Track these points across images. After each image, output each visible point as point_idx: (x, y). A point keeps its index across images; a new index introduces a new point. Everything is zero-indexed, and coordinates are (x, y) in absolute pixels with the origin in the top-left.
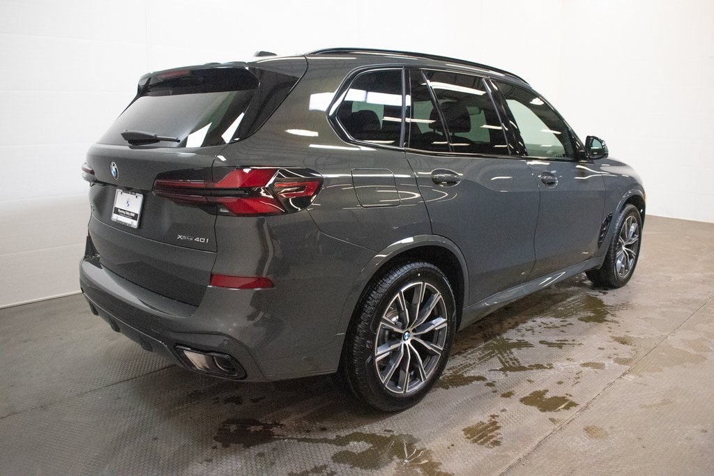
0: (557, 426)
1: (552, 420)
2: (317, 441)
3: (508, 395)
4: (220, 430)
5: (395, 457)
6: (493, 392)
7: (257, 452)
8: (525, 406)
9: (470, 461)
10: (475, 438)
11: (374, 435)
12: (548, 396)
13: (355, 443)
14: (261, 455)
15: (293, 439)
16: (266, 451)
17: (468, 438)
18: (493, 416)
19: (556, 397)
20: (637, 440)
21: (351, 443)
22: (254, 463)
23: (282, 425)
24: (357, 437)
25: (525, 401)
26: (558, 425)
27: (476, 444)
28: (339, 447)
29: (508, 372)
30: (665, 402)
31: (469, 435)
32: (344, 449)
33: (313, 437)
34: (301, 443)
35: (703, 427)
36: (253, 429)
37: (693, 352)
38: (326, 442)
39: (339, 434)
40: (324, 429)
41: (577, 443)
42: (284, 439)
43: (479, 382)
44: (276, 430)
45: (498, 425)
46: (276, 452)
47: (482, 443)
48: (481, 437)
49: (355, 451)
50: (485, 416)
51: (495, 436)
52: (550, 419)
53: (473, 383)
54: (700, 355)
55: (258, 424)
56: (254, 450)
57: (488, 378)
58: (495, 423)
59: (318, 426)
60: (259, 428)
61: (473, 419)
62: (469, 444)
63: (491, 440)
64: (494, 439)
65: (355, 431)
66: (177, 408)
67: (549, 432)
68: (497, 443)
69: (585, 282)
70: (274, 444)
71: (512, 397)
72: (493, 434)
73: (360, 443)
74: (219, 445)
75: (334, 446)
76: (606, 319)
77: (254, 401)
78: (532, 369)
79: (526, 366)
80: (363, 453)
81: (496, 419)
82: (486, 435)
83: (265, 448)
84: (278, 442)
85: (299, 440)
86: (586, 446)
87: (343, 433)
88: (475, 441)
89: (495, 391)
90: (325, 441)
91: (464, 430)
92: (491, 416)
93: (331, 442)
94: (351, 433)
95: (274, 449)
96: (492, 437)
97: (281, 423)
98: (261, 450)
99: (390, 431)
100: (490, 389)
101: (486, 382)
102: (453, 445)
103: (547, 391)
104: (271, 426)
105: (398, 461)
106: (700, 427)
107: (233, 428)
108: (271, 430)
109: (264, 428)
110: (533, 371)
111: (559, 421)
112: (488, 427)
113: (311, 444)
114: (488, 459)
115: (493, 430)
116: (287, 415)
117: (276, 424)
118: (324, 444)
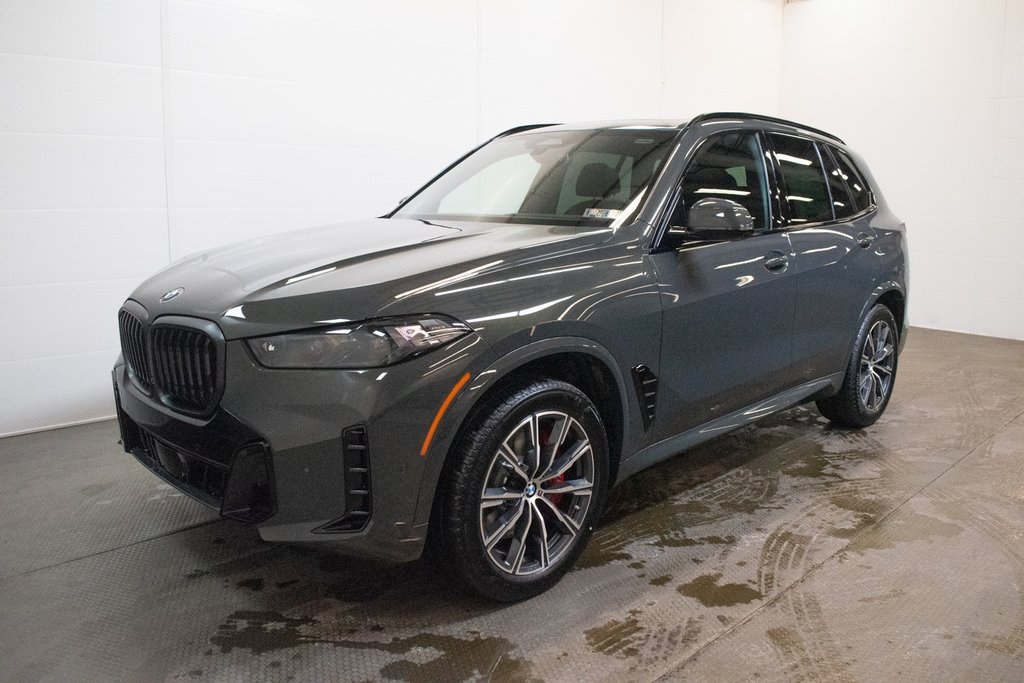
0: (727, 629)
1: (722, 619)
2: (362, 645)
3: (661, 581)
4: (222, 627)
5: (476, 672)
6: (639, 576)
7: (270, 661)
8: (684, 598)
9: (587, 678)
10: (602, 643)
11: (449, 639)
12: (721, 582)
13: (420, 649)
14: (275, 665)
15: (328, 642)
16: (283, 660)
17: (591, 644)
18: (633, 612)
19: (732, 585)
20: (845, 650)
21: (414, 650)
22: (262, 676)
23: (314, 622)
24: (425, 641)
25: (685, 590)
26: (730, 626)
27: (601, 653)
28: (395, 656)
29: (666, 548)
30: (897, 593)
31: (592, 640)
32: (402, 657)
33: (357, 640)
34: (338, 648)
35: (947, 631)
36: (270, 626)
37: (945, 519)
38: (376, 647)
39: (397, 635)
40: (377, 628)
41: (754, 653)
42: (314, 642)
43: (620, 562)
44: (304, 629)
45: (639, 625)
46: (297, 662)
47: (610, 652)
48: (609, 644)
49: (416, 661)
50: (622, 611)
51: (631, 642)
52: (718, 617)
53: (612, 563)
54: (955, 525)
55: (280, 619)
56: (267, 658)
57: (634, 556)
58: (636, 621)
59: (368, 623)
60: (281, 625)
61: (602, 616)
62: (590, 653)
63: (625, 648)
64: (630, 646)
65: (423, 631)
66: (164, 595)
67: (714, 637)
68: (632, 652)
69: (799, 419)
70: (297, 650)
71: (668, 584)
72: (629, 638)
73: (427, 650)
74: (216, 649)
75: (387, 653)
76: (824, 471)
77: (281, 585)
78: (703, 544)
79: (695, 538)
80: (427, 664)
81: (638, 617)
82: (618, 641)
83: (282, 655)
84: (304, 646)
85: (337, 644)
86: (767, 657)
87: (404, 635)
88: (600, 649)
89: (643, 576)
90: (376, 645)
91: (586, 632)
92: (631, 612)
93: (383, 647)
94: (416, 634)
95: (297, 657)
96: (628, 642)
97: (314, 618)
98: (277, 658)
99: (474, 633)
100: (635, 572)
101: (631, 562)
102: (565, 654)
103: (720, 575)
104: (299, 623)
105: (479, 676)
106: (943, 630)
107: (242, 624)
108: (298, 628)
109: (287, 626)
110: (704, 547)
111: (732, 620)
112: (622, 627)
113: (353, 649)
114: (616, 675)
115: (630, 633)
116: (326, 608)
117: (306, 620)
118: (373, 651)
